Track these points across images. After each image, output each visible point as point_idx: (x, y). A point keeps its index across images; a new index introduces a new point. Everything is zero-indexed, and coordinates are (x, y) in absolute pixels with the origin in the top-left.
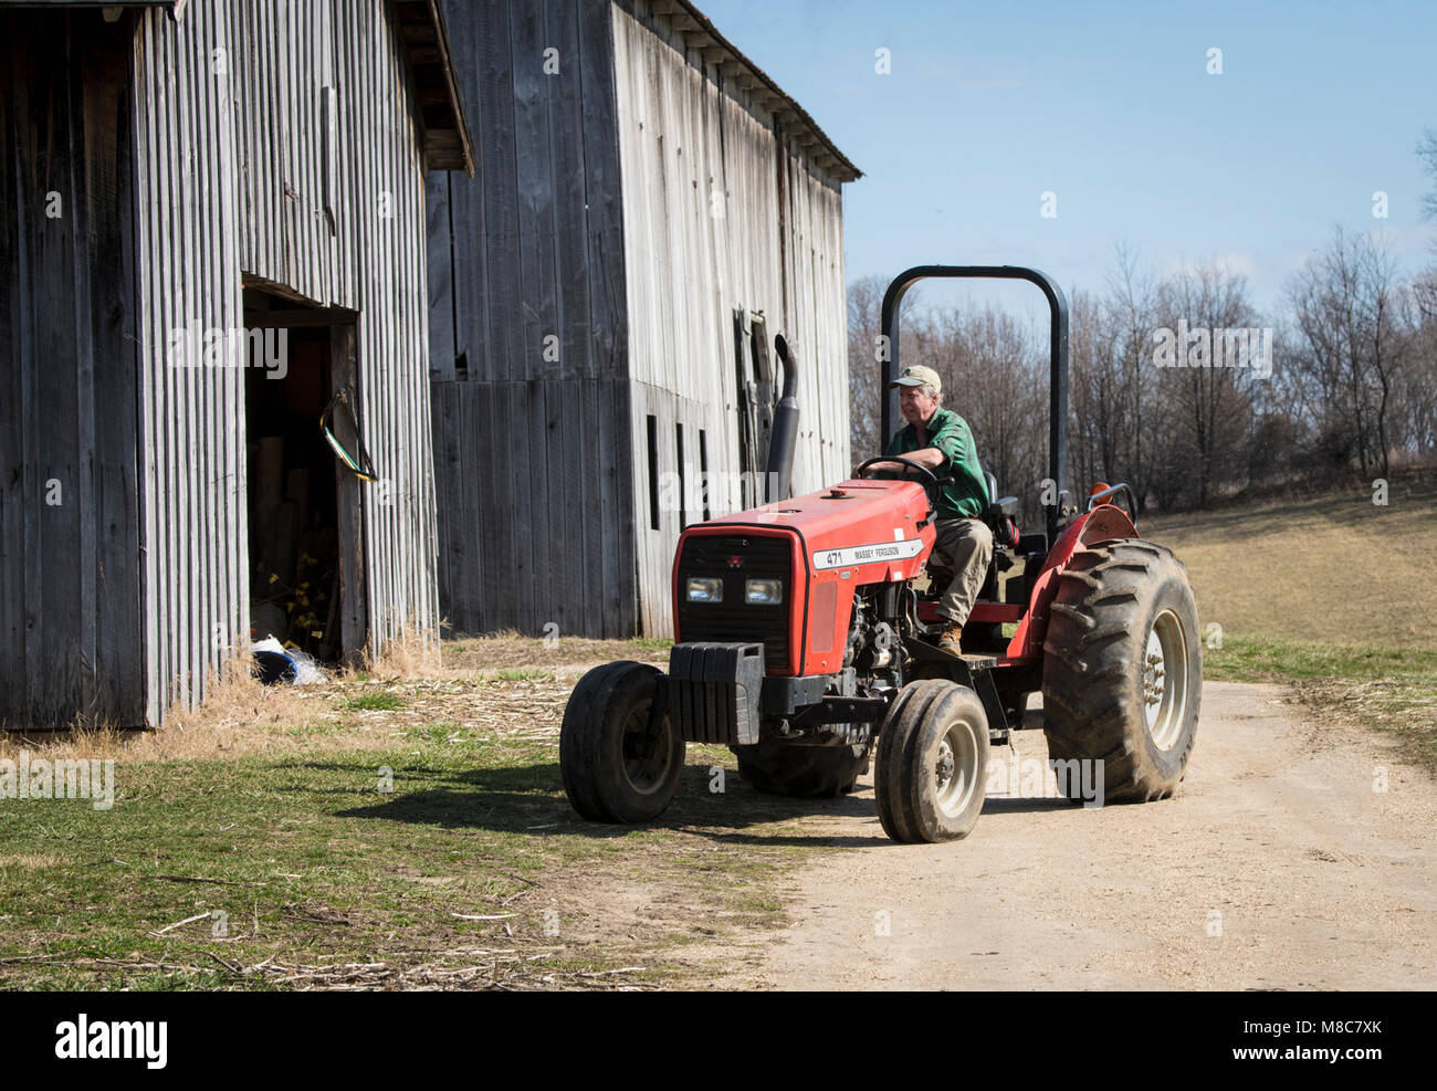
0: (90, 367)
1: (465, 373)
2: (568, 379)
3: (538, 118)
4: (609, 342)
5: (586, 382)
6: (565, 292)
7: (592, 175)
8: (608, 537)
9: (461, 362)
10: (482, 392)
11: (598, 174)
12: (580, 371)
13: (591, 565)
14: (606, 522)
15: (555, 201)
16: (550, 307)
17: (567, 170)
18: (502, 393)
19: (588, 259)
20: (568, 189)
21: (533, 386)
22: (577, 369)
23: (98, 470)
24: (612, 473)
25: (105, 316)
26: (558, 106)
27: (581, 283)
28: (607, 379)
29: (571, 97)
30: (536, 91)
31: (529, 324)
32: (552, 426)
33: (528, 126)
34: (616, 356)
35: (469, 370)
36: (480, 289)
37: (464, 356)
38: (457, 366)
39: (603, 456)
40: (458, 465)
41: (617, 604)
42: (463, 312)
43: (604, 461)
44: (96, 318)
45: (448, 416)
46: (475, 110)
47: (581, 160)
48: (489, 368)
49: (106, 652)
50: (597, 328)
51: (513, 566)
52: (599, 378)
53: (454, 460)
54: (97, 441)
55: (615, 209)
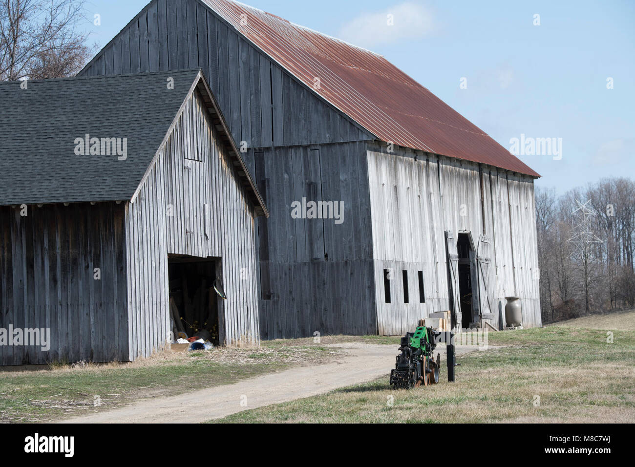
0: (116, 280)
1: (327, 259)
2: (356, 260)
3: (347, 185)
4: (367, 249)
5: (361, 261)
6: (355, 235)
7: (362, 201)
8: (368, 306)
9: (326, 256)
10: (332, 265)
11: (364, 200)
12: (360, 258)
13: (363, 314)
14: (368, 302)
15: (352, 208)
16: (351, 239)
17: (355, 200)
18: (338, 264)
19: (361, 226)
20: (355, 205)
21: (346, 262)
22: (359, 257)
23: (118, 303)
24: (369, 287)
25: (119, 269)
26: (352, 181)
27: (359, 232)
28: (367, 260)
29: (356, 179)
30: (346, 177)
31: (345, 244)
32: (352, 274)
33: (344, 187)
34: (370, 253)
35: (328, 258)
36: (331, 235)
37: (327, 254)
38: (325, 257)
39: (366, 282)
40: (326, 285)
41: (371, 325)
42: (326, 241)
43: (367, 283)
44: (117, 269)
45: (323, 271)
46: (329, 183)
47: (359, 197)
48: (334, 257)
49: (120, 344)
50: (364, 244)
51: (342, 315)
52: (365, 259)
53: (325, 284)
54: (118, 297)
55: (369, 210)
